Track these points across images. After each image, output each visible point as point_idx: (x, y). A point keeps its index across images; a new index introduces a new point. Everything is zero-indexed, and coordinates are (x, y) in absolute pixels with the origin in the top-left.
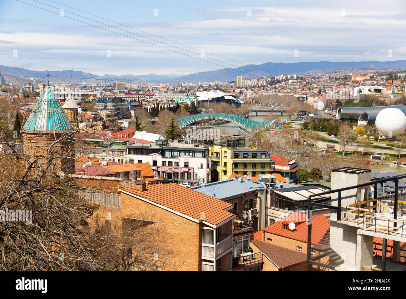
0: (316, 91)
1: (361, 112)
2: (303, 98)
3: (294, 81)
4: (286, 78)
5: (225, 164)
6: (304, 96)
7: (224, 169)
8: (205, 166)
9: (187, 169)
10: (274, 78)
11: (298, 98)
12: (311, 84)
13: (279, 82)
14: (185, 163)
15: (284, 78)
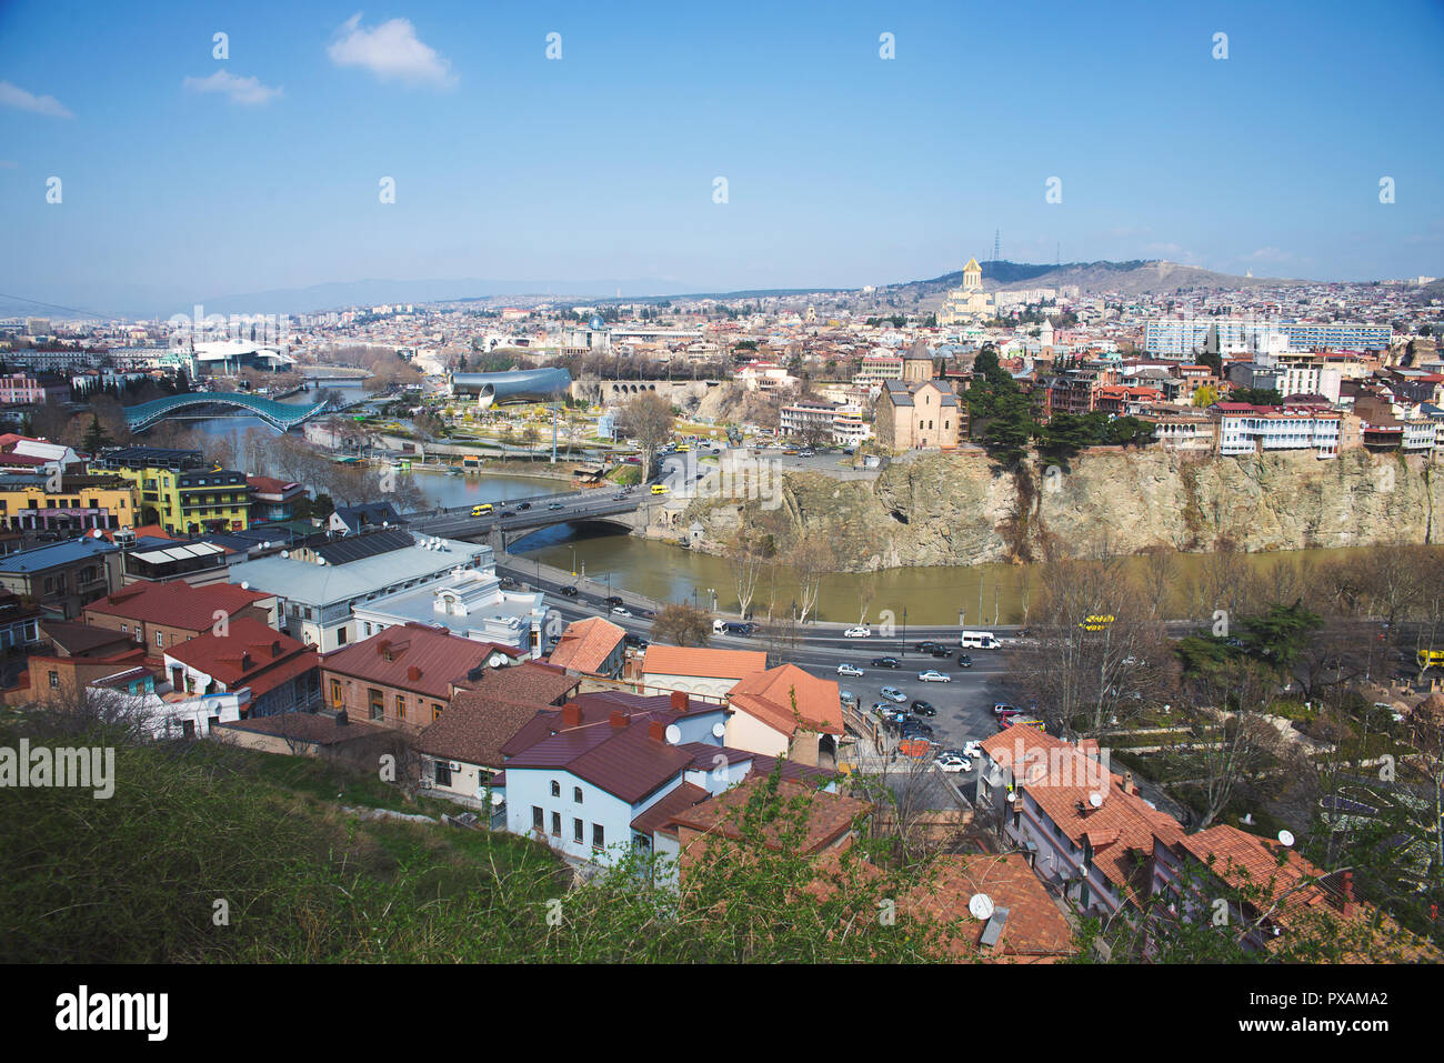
0: (437, 338)
1: (485, 381)
2: (411, 352)
3: (407, 317)
4: (394, 310)
5: (168, 497)
6: (412, 348)
7: (166, 505)
8: (128, 503)
9: (96, 511)
10: (371, 311)
11: (399, 353)
12: (432, 325)
13: (377, 318)
14: (91, 501)
15: (390, 310)
